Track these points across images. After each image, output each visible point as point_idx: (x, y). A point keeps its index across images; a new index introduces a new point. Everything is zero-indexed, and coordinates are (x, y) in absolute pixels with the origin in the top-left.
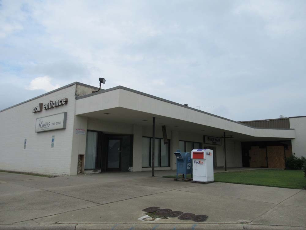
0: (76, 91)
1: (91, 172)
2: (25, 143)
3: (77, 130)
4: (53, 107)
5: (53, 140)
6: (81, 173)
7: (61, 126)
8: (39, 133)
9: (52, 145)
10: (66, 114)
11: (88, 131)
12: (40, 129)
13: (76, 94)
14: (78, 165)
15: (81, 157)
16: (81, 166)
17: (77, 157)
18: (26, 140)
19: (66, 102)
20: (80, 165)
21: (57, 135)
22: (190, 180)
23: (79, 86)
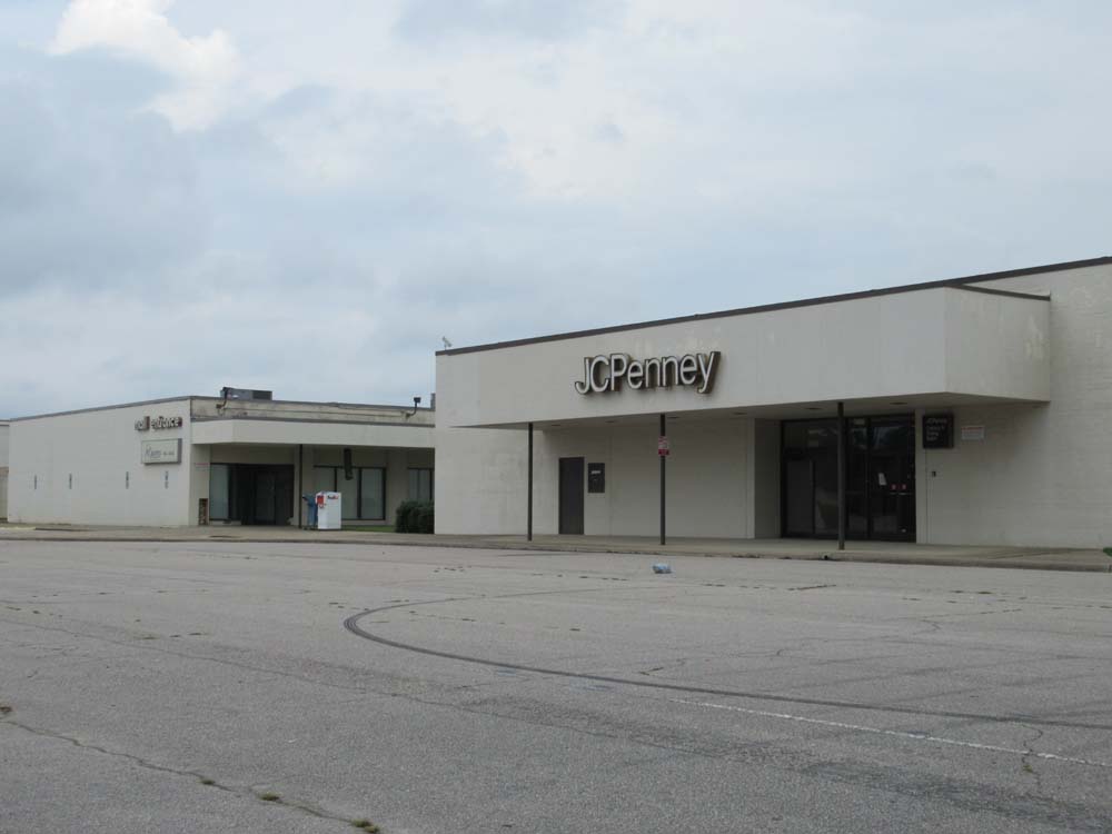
0: (191, 410)
1: (221, 523)
2: (127, 479)
3: (195, 465)
4: (163, 428)
5: (167, 478)
6: (205, 524)
7: (174, 458)
8: (147, 464)
9: (166, 486)
10: (180, 441)
11: (211, 464)
12: (149, 460)
13: (191, 414)
14: (200, 513)
15: (203, 502)
16: (205, 514)
17: (198, 502)
18: (127, 473)
19: (180, 423)
20: (202, 513)
21: (171, 470)
22: (314, 528)
23: (196, 403)
